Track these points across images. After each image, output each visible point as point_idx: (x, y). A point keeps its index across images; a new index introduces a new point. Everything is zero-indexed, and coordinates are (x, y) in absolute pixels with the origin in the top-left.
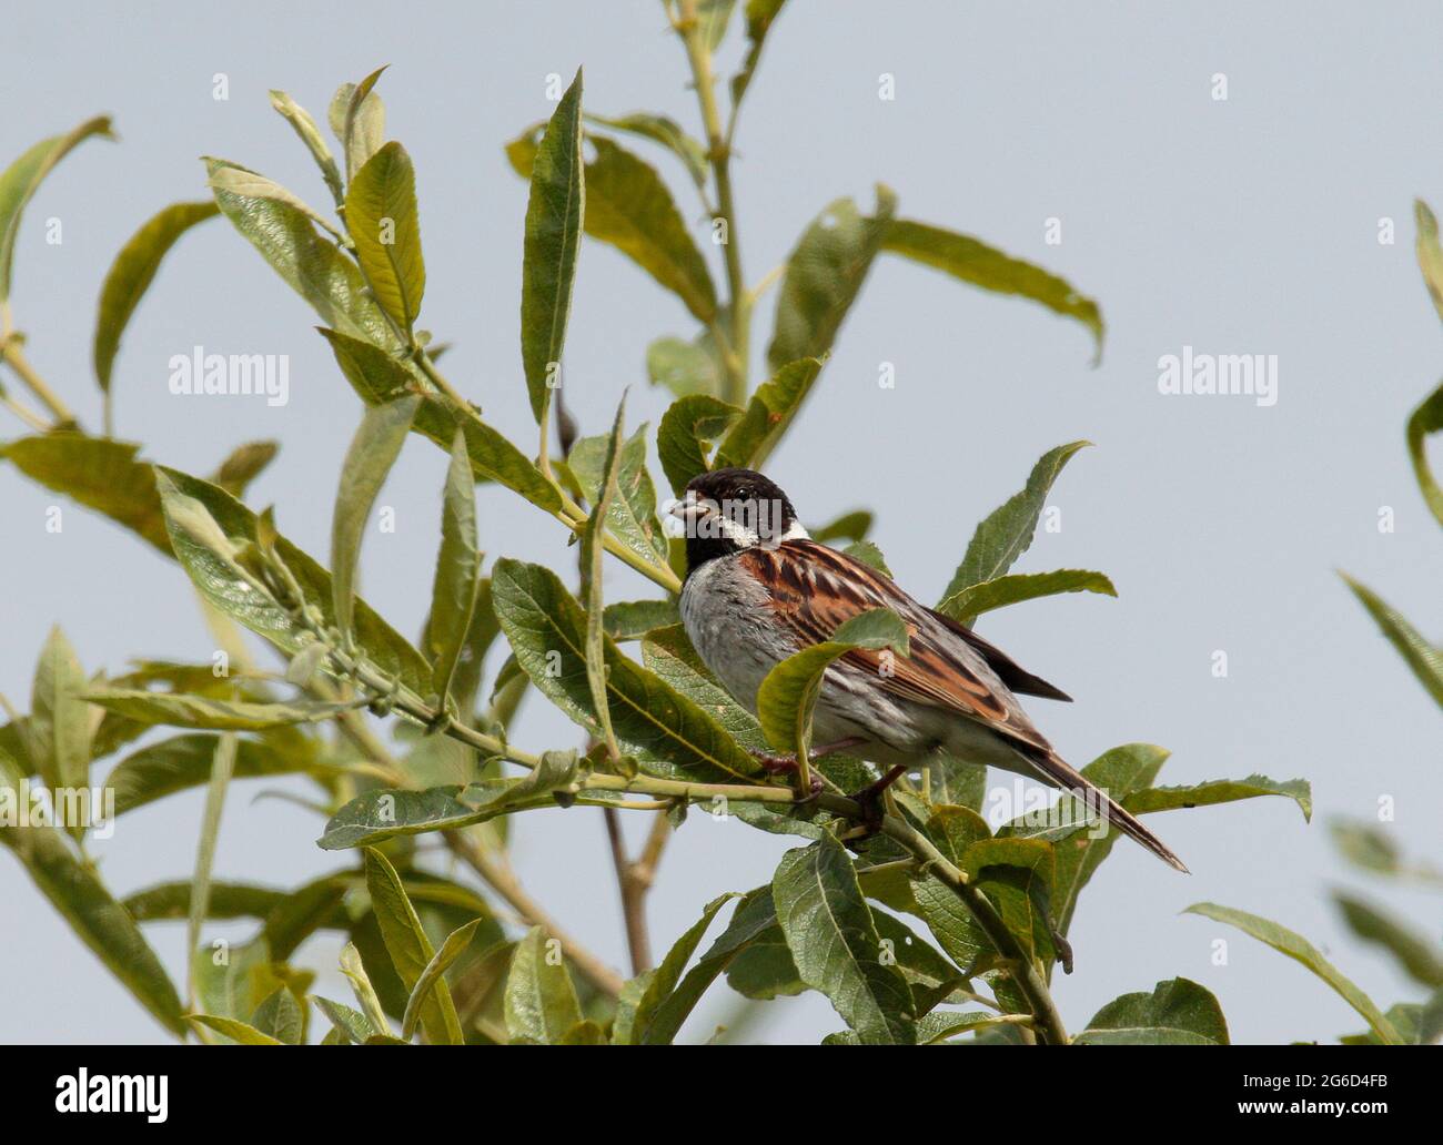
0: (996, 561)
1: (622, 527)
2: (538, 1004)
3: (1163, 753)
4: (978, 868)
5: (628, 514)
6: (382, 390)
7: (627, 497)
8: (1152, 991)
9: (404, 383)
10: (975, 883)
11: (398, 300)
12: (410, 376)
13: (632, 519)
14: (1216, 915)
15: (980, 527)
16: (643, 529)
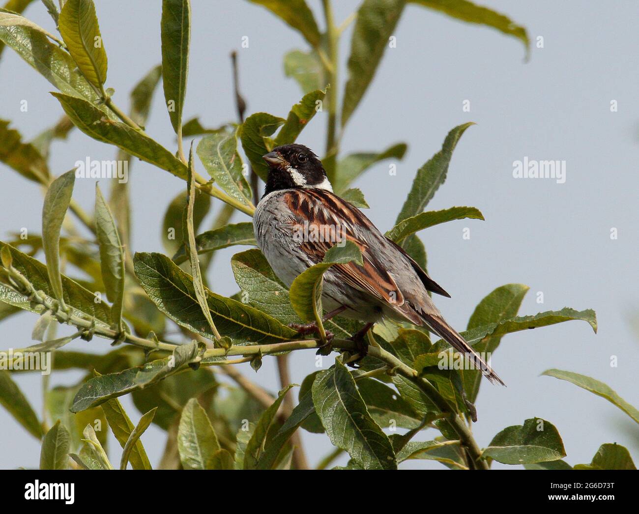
0: (428, 189)
1: (226, 184)
2: (196, 440)
3: (526, 287)
4: (422, 368)
5: (229, 177)
6: (89, 123)
7: (228, 168)
8: (522, 424)
9: (100, 118)
10: (421, 375)
11: (94, 73)
12: (103, 114)
13: (232, 180)
14: (559, 375)
15: (419, 172)
16: (238, 185)
